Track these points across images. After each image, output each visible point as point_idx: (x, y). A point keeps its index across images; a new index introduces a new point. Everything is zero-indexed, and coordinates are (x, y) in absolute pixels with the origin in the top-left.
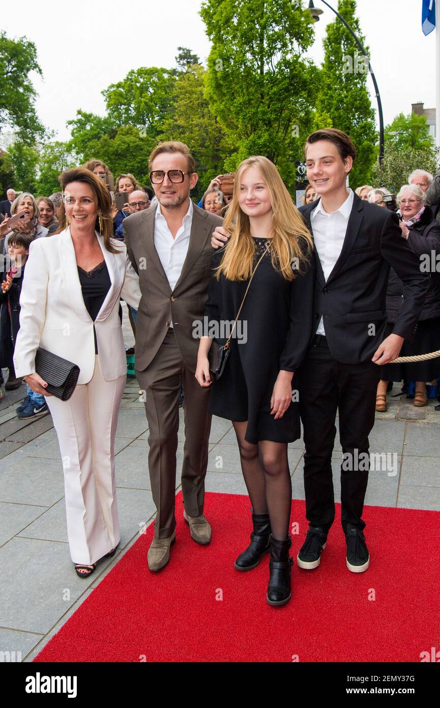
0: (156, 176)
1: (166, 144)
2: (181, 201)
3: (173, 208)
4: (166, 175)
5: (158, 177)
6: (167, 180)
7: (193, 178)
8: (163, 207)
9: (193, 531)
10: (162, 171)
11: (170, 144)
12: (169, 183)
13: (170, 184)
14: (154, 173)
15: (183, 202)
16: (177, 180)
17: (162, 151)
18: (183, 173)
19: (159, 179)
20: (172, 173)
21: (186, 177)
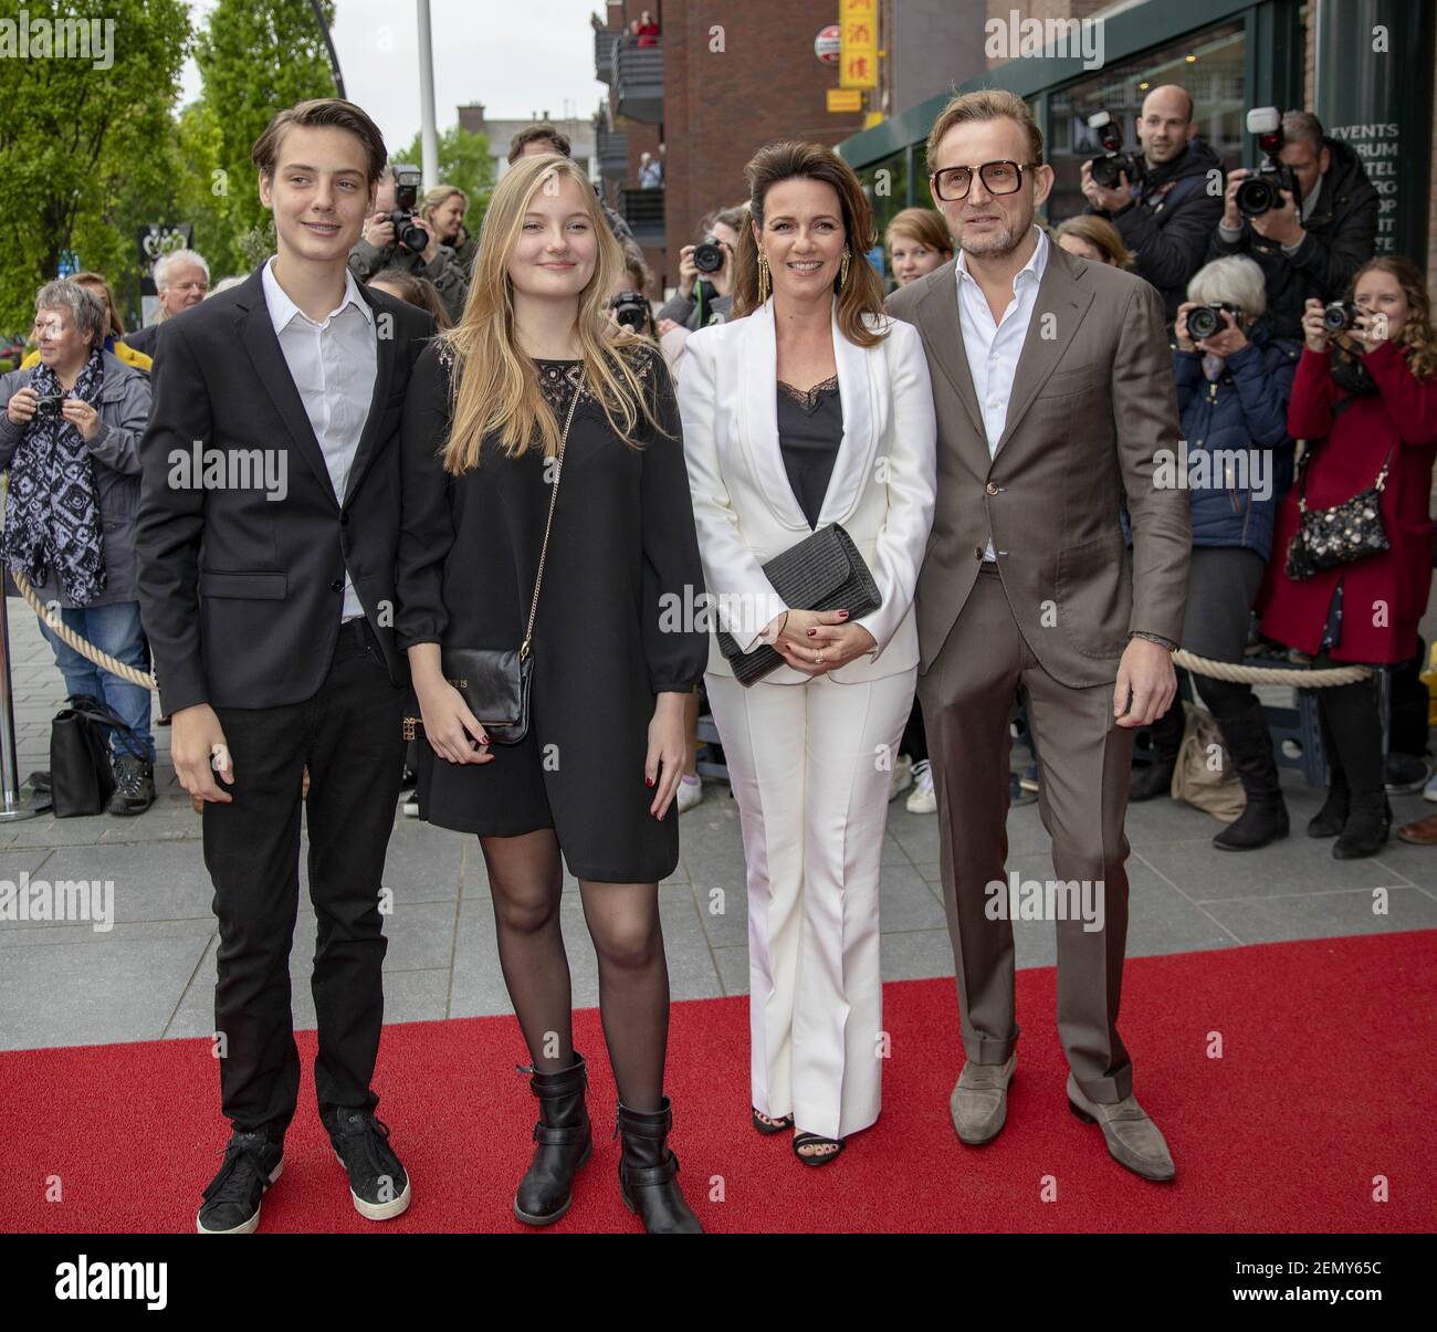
0: (950, 180)
1: (972, 98)
2: (1015, 239)
3: (996, 256)
4: (976, 177)
5: (954, 183)
6: (980, 189)
7: (1042, 177)
8: (970, 258)
9: (1119, 1143)
10: (966, 168)
11: (979, 99)
12: (983, 196)
13: (988, 198)
14: (943, 176)
15: (1020, 240)
16: (1003, 187)
17: (960, 116)
18: (1020, 167)
19: (957, 187)
20: (990, 170)
21: (1026, 178)
